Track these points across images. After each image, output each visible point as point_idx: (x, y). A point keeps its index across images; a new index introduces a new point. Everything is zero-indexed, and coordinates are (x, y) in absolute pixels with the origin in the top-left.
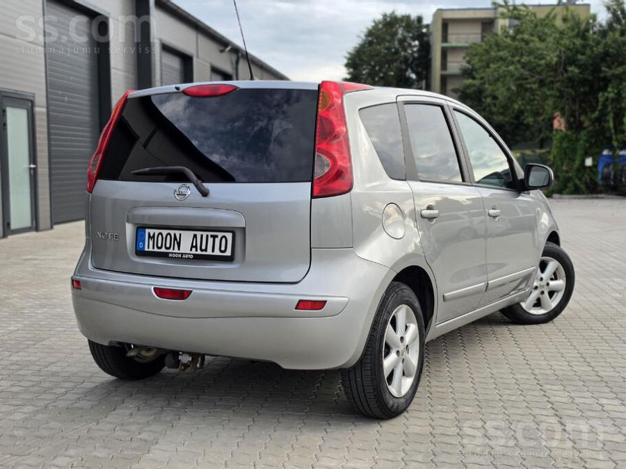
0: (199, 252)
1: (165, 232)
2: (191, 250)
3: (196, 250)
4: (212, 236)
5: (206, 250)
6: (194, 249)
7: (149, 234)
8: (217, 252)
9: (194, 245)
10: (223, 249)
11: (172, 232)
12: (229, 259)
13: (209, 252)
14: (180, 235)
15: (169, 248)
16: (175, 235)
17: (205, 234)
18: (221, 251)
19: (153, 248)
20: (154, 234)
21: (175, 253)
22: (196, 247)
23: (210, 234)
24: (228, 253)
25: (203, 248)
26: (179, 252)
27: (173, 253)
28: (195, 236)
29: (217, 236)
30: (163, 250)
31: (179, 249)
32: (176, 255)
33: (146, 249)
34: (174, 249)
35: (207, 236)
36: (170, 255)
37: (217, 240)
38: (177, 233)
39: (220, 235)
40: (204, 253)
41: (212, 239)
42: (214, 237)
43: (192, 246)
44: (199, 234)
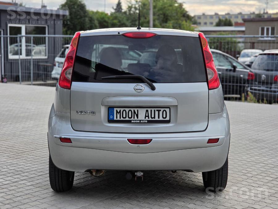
0: (150, 119)
1: (127, 110)
2: (145, 118)
3: (149, 118)
4: (157, 110)
5: (154, 118)
6: (147, 118)
7: (117, 111)
8: (161, 119)
9: (147, 115)
10: (164, 116)
11: (132, 110)
12: (168, 122)
13: (157, 119)
14: (138, 111)
15: (131, 118)
16: (134, 110)
17: (153, 110)
18: (163, 118)
19: (120, 118)
20: (120, 111)
21: (136, 120)
22: (148, 116)
23: (156, 109)
24: (168, 119)
25: (153, 116)
26: (138, 119)
27: (134, 120)
28: (147, 111)
29: (160, 110)
30: (127, 119)
31: (138, 118)
32: (137, 121)
33: (115, 119)
34: (134, 118)
35: (155, 111)
36: (132, 121)
37: (161, 113)
38: (136, 110)
39: (162, 110)
40: (153, 119)
41: (157, 112)
42: (159, 111)
43: (146, 116)
44: (149, 110)
